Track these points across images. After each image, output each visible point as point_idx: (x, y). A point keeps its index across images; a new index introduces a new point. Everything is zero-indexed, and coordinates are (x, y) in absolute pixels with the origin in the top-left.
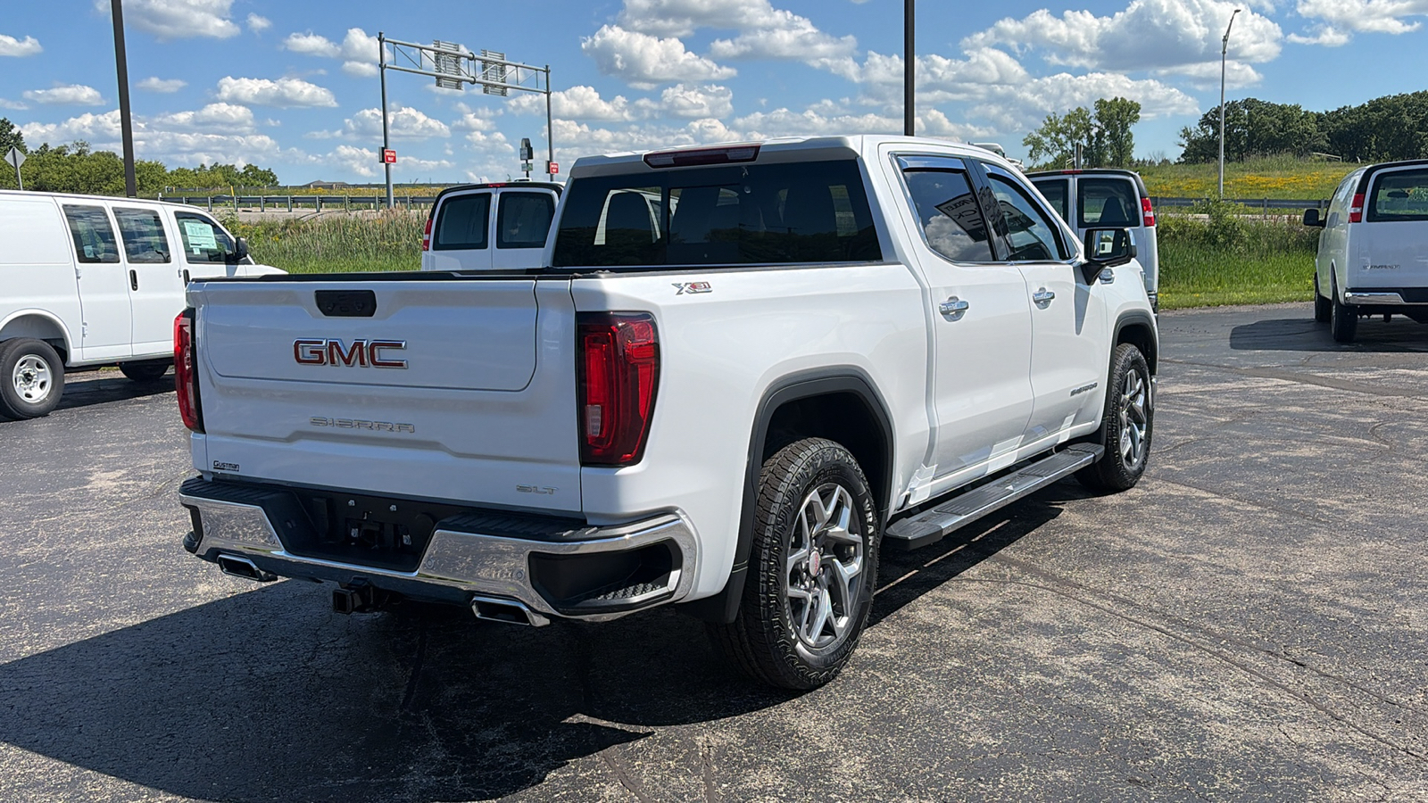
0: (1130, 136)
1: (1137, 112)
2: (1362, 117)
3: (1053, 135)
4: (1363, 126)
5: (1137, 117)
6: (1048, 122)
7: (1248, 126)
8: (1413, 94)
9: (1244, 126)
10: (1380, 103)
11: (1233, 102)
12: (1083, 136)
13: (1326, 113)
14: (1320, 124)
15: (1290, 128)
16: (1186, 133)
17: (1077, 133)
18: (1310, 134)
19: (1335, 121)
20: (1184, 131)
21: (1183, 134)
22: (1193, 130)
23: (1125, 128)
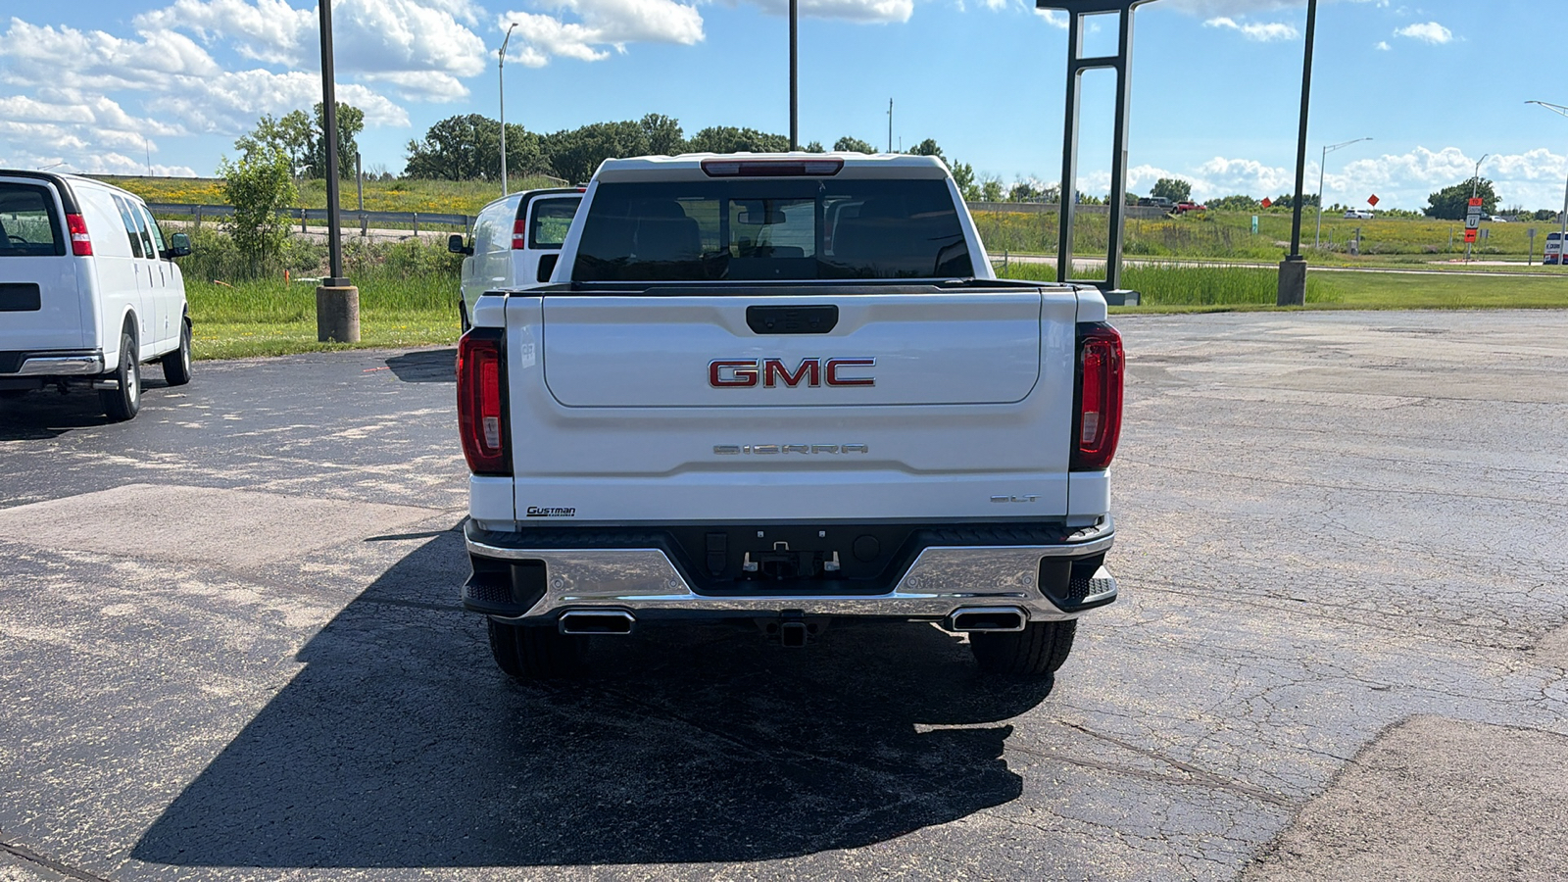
0: (354, 146)
1: (361, 119)
2: (580, 143)
3: (269, 139)
4: (580, 152)
5: (361, 126)
6: (262, 124)
7: (475, 143)
8: (622, 123)
9: (470, 143)
10: (595, 130)
11: (459, 117)
12: (303, 143)
13: (547, 135)
14: (542, 146)
15: (516, 148)
16: (413, 147)
17: (296, 139)
18: (534, 155)
19: (555, 144)
20: (410, 144)
21: (410, 147)
22: (420, 143)
23: (348, 138)
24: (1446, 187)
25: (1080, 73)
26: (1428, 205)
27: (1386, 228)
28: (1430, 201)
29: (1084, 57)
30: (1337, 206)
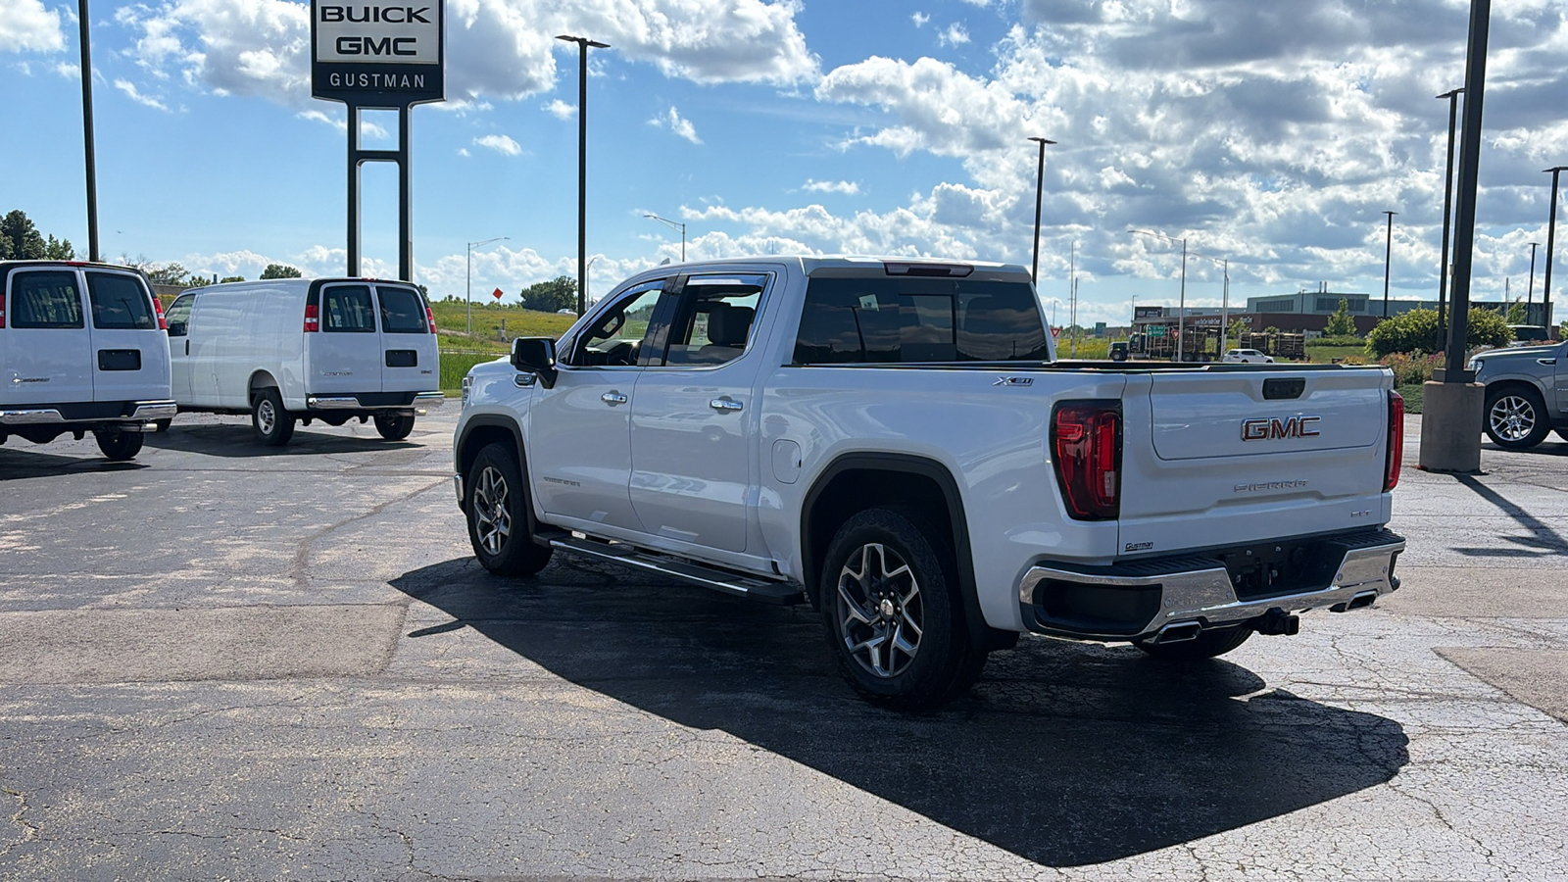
24: (534, 284)
25: (360, 164)
26: (521, 299)
27: (514, 319)
28: (522, 295)
29: (362, 149)
30: (450, 297)
